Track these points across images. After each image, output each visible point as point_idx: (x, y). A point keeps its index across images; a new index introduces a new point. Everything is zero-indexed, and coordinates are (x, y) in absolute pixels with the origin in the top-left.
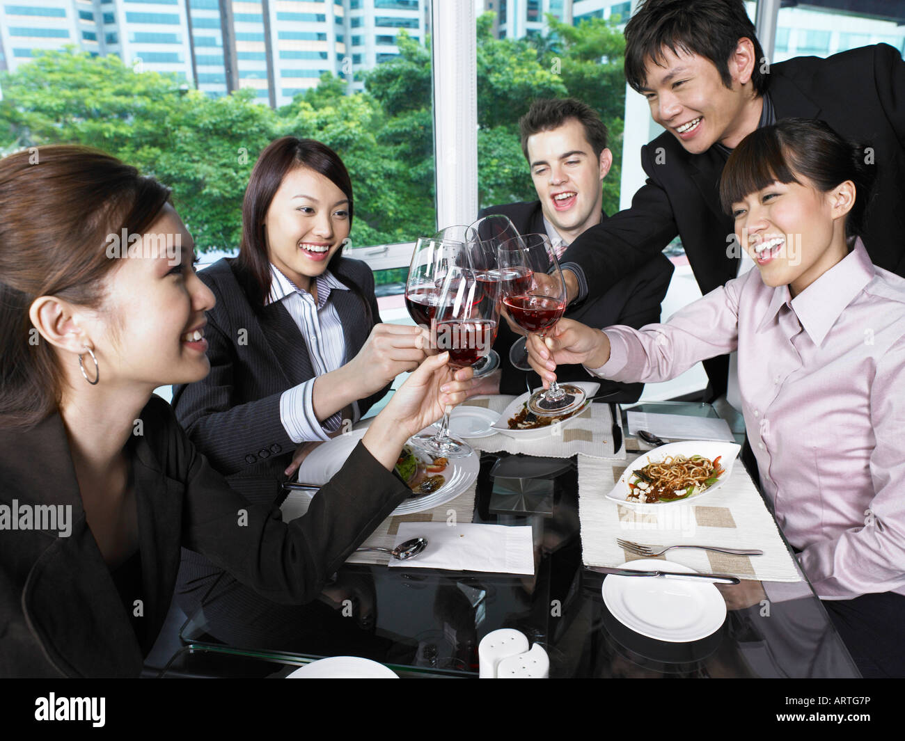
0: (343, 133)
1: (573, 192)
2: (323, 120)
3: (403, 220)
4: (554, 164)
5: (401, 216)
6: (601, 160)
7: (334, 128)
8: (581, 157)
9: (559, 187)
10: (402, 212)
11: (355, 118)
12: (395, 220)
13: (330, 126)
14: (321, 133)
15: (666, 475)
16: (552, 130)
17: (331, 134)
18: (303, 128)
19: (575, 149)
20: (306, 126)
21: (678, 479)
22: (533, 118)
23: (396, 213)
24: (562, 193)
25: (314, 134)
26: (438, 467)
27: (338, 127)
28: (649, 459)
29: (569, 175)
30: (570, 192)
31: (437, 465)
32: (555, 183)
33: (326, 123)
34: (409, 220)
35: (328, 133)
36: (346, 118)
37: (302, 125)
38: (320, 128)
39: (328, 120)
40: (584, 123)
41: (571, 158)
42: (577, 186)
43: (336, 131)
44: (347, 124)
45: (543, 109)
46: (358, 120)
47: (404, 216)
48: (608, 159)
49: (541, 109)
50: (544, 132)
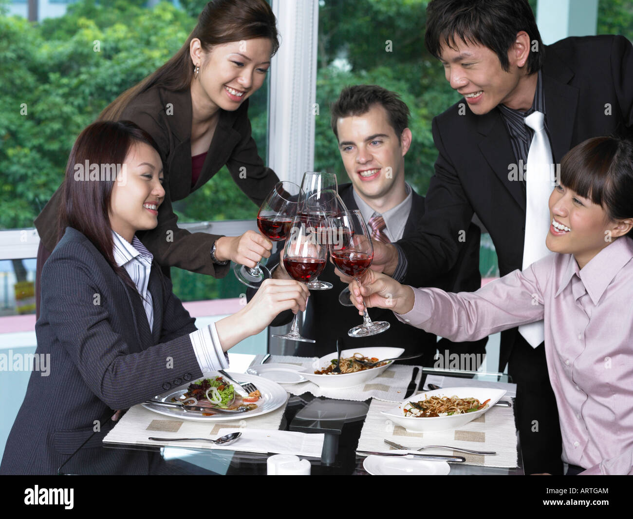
0: (141, 65)
1: (377, 169)
2: (113, 45)
3: (225, 203)
4: (361, 145)
5: (222, 196)
6: (402, 138)
7: (127, 58)
8: (384, 139)
9: (364, 166)
10: (225, 190)
11: (162, 44)
12: (213, 202)
13: (123, 55)
14: (108, 63)
15: (434, 404)
16: (359, 115)
17: (124, 66)
18: (81, 55)
19: (379, 132)
20: (86, 51)
21: (443, 406)
22: (342, 104)
23: (216, 192)
24: (367, 171)
25: (97, 65)
26: (253, 397)
27: (135, 56)
28: (426, 396)
29: (373, 154)
30: (374, 169)
31: (252, 396)
32: (361, 162)
33: (117, 50)
34: (234, 203)
35: (119, 64)
36: (148, 43)
37: (80, 50)
38: (108, 57)
39: (121, 45)
40: (387, 108)
41: (376, 139)
42: (381, 164)
43: (131, 63)
44: (148, 52)
45: (352, 97)
46: (165, 48)
47: (228, 196)
48: (408, 137)
49: (349, 97)
50: (352, 116)
